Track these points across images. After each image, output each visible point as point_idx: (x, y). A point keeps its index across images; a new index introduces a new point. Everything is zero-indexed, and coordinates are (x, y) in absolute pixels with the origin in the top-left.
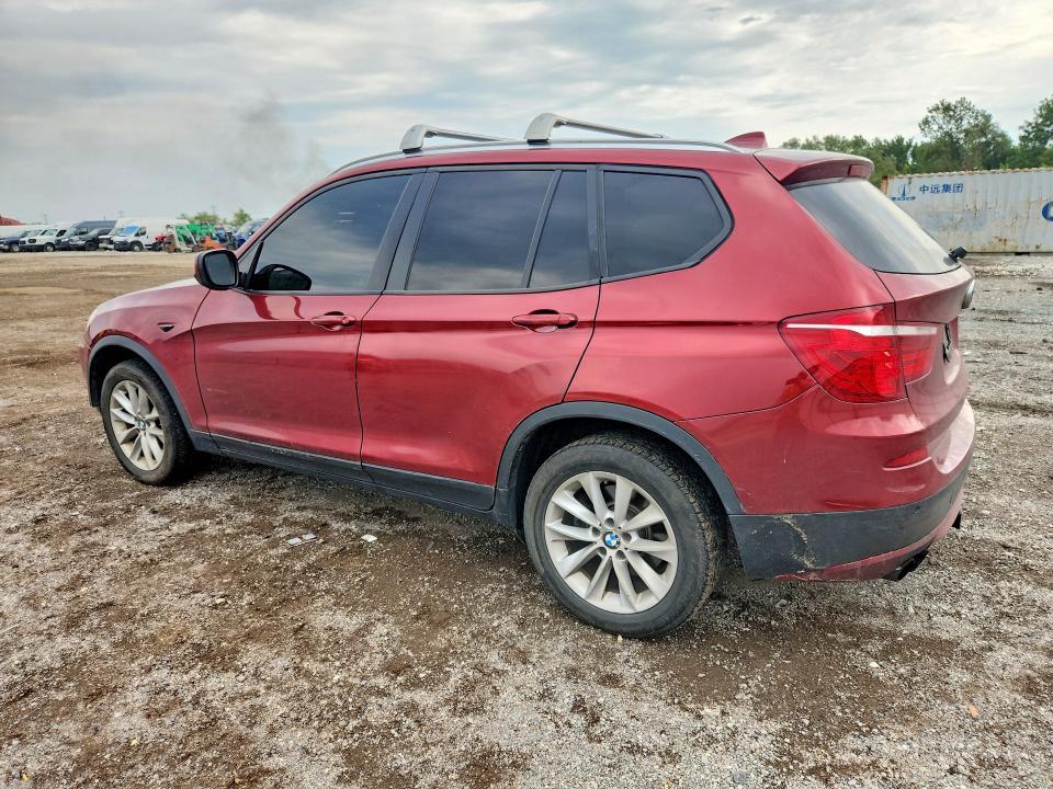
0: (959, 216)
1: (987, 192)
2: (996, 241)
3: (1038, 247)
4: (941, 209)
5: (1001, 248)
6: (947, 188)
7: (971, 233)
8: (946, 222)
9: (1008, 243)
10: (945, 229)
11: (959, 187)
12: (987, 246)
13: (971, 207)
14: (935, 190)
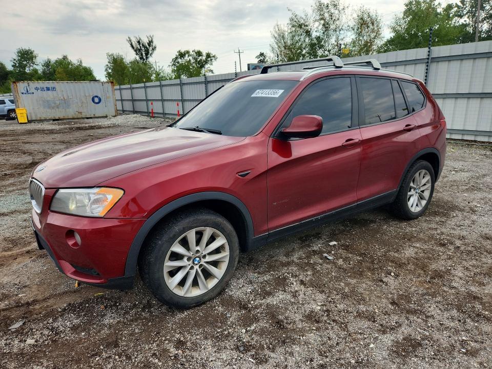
0: (58, 102)
1: (67, 91)
2: (77, 113)
3: (94, 115)
4: (49, 99)
5: (80, 116)
6: (48, 89)
7: (65, 110)
8: (53, 105)
9: (83, 114)
10: (53, 108)
11: (54, 89)
12: (74, 115)
13: (62, 98)
14: (42, 89)
